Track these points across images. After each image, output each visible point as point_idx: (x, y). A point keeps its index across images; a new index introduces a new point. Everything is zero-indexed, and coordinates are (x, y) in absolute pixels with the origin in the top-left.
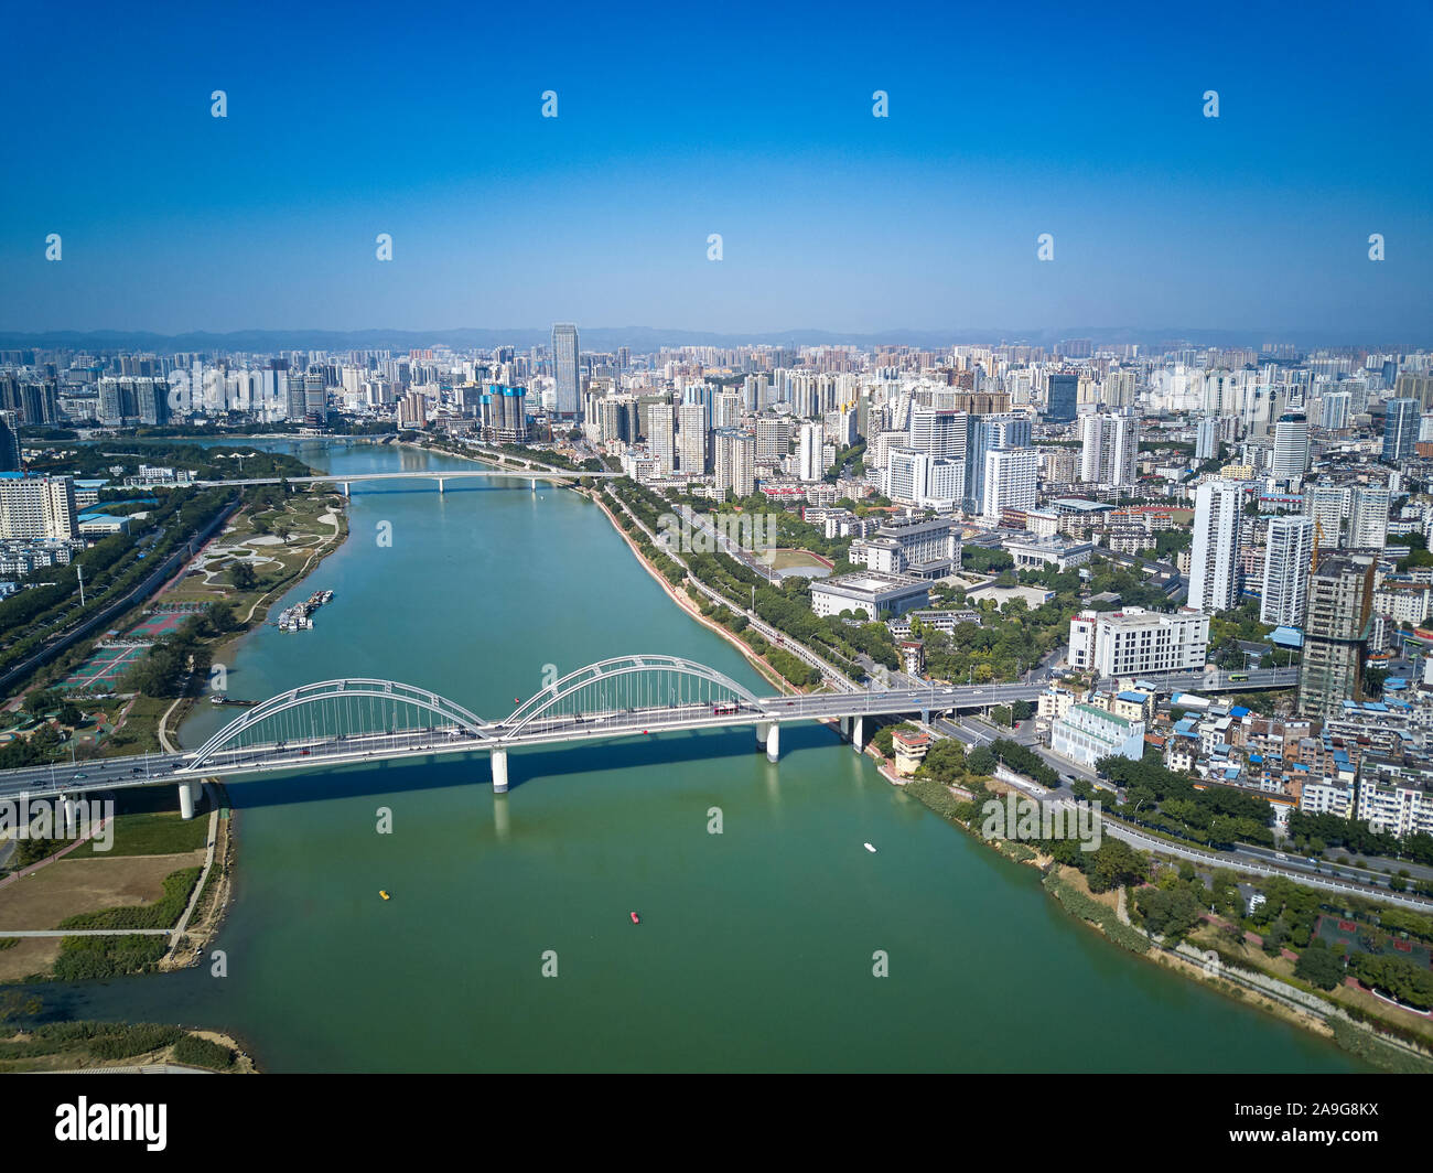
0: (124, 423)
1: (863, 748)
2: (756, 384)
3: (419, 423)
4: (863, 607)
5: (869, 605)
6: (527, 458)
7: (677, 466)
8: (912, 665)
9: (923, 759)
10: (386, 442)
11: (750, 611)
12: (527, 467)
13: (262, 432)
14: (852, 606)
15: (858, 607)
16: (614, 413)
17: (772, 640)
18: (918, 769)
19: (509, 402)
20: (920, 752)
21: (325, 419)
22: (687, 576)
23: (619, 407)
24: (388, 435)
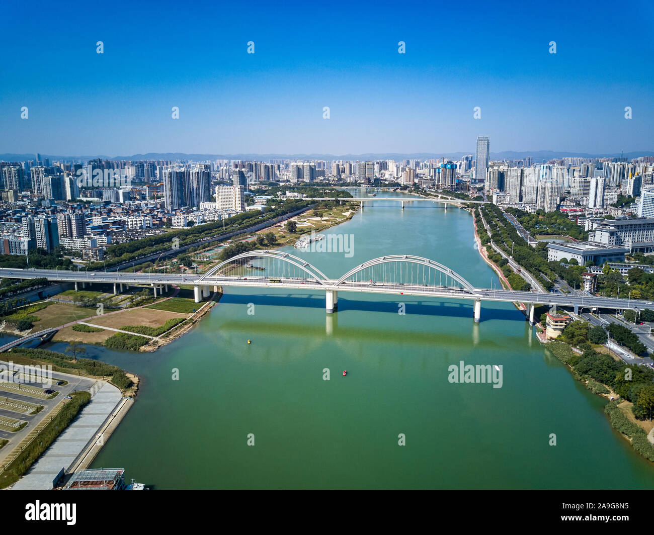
0: (298, 181)
1: (534, 323)
2: (588, 168)
3: (411, 183)
4: (576, 258)
5: (579, 256)
6: (449, 196)
7: (521, 200)
8: (588, 286)
9: (562, 330)
10: (395, 190)
11: (511, 257)
12: (439, 197)
13: (347, 186)
14: (569, 257)
15: (573, 257)
16: (497, 176)
17: (515, 270)
18: (559, 336)
19: (449, 172)
20: (560, 326)
21: (372, 181)
22: (490, 242)
23: (499, 172)
24: (396, 188)
